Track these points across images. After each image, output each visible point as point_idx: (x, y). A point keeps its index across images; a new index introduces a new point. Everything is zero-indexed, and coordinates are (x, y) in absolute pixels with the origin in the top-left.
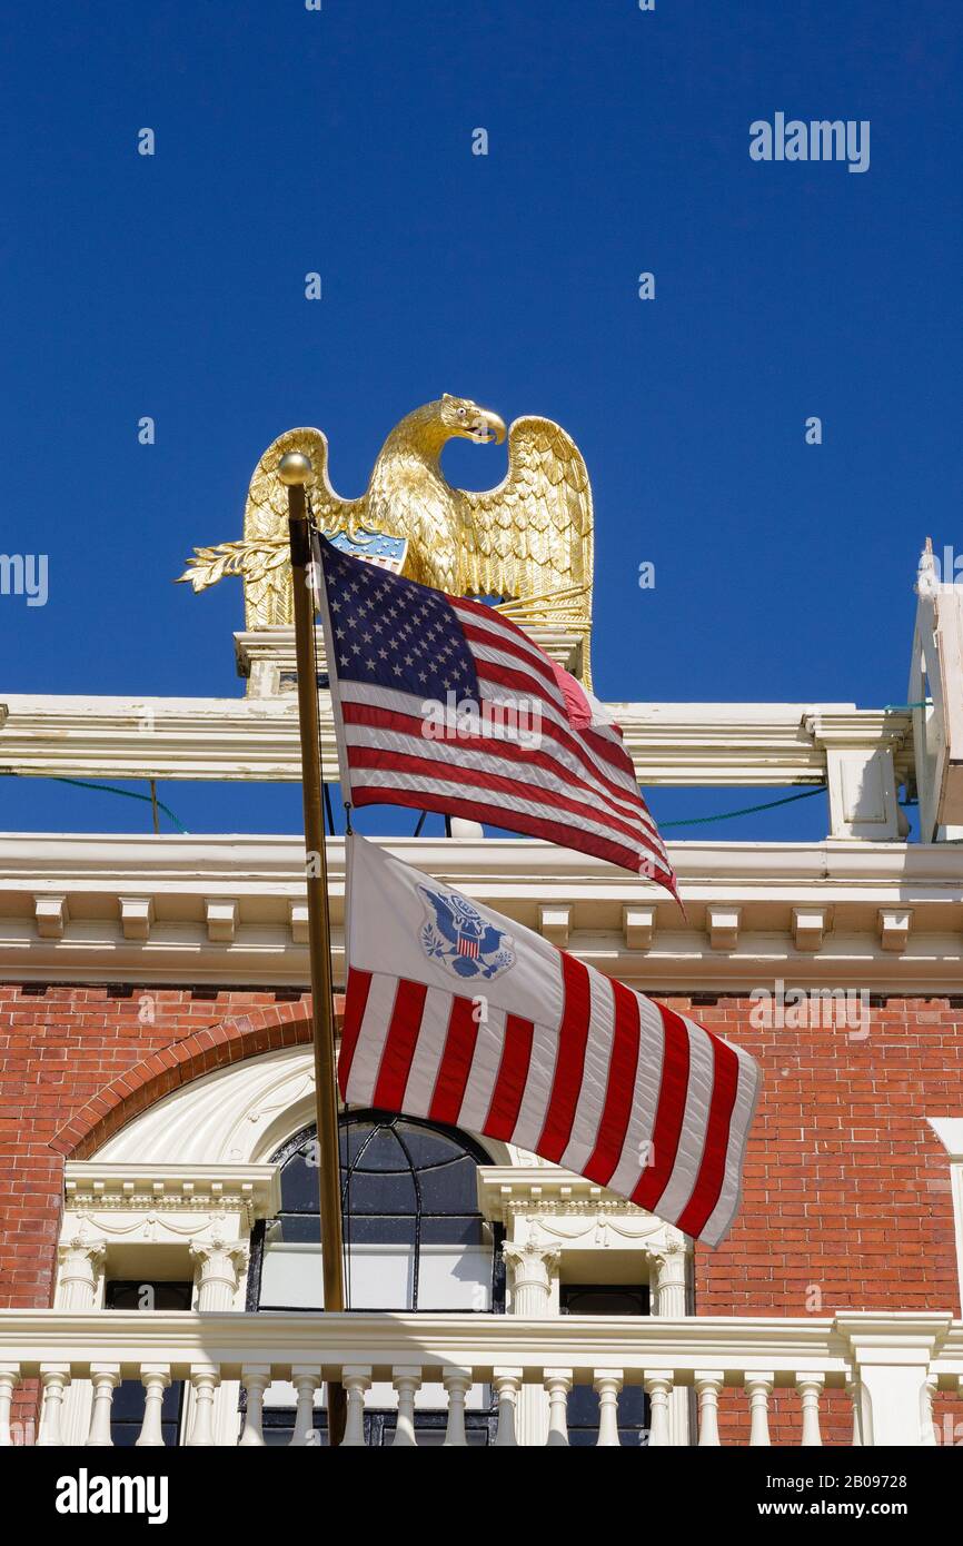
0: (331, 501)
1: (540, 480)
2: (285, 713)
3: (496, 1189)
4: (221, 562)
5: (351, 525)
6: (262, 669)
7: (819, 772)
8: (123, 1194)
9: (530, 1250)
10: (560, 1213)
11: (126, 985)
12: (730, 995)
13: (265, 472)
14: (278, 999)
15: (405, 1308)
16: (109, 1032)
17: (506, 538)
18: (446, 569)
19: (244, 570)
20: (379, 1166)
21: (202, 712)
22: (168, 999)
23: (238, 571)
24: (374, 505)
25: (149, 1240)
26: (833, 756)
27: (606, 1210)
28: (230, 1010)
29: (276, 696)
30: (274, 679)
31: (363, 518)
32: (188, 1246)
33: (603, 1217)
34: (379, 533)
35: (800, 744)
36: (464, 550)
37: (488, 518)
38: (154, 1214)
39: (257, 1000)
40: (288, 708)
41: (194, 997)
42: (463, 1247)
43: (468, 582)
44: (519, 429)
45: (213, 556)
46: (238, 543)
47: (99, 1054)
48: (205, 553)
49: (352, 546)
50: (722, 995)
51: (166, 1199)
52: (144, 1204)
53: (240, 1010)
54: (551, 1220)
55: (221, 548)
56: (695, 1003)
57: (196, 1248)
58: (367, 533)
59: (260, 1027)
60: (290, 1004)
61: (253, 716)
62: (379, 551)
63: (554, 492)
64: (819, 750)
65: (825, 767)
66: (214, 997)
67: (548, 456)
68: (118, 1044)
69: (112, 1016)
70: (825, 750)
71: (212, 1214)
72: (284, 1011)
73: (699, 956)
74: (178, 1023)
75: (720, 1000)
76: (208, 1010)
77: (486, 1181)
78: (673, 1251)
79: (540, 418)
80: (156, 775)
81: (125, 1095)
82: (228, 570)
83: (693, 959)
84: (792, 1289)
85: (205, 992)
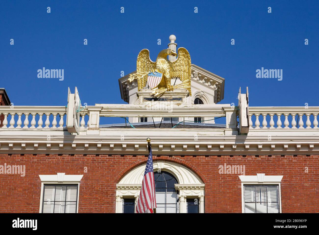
0: (150, 61)
1: (183, 57)
2: (145, 107)
3: (177, 187)
4: (134, 77)
5: (154, 71)
6: (141, 97)
7: (225, 115)
8: (124, 188)
9: (182, 196)
10: (186, 190)
11: (123, 155)
12: (211, 155)
13: (140, 56)
14: (145, 157)
15: (164, 203)
16: (121, 162)
17: (178, 68)
18: (168, 78)
19: (137, 78)
20: (160, 181)
21: (132, 107)
22: (130, 157)
23: (136, 78)
24: (157, 67)
25: (128, 195)
26: (227, 113)
27: (193, 189)
28: (138, 159)
29: (143, 103)
30: (143, 99)
31: (155, 69)
32: (134, 196)
33: (192, 190)
34: (158, 72)
35: (222, 111)
36: (171, 71)
37: (175, 65)
38: (129, 191)
39: (142, 157)
40: (145, 106)
41: (133, 156)
42: (173, 192)
43: (172, 77)
44: (179, 50)
45: (133, 76)
46: (136, 73)
47: (120, 166)
48: (131, 75)
49: (154, 75)
50: (209, 155)
51: (131, 189)
52: (128, 189)
53: (140, 158)
54: (185, 191)
55: (134, 74)
56: (206, 157)
57: (135, 196)
58: (156, 72)
59: (143, 161)
60: (147, 157)
61: (140, 108)
62: (158, 76)
63: (185, 59)
64: (225, 112)
65: (226, 114)
66: (136, 156)
67: (184, 53)
68: (123, 164)
69: (122, 160)
70: (226, 112)
71: (137, 190)
72: (146, 159)
73: (206, 151)
74: (131, 161)
75: (209, 156)
76: (135, 159)
77: (176, 186)
78: (202, 196)
79: (183, 48)
80: (126, 117)
81: (124, 173)
82: (135, 78)
83: (205, 151)
84: (219, 203)
85: (135, 156)
